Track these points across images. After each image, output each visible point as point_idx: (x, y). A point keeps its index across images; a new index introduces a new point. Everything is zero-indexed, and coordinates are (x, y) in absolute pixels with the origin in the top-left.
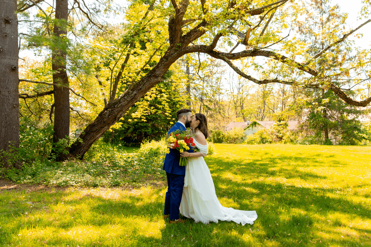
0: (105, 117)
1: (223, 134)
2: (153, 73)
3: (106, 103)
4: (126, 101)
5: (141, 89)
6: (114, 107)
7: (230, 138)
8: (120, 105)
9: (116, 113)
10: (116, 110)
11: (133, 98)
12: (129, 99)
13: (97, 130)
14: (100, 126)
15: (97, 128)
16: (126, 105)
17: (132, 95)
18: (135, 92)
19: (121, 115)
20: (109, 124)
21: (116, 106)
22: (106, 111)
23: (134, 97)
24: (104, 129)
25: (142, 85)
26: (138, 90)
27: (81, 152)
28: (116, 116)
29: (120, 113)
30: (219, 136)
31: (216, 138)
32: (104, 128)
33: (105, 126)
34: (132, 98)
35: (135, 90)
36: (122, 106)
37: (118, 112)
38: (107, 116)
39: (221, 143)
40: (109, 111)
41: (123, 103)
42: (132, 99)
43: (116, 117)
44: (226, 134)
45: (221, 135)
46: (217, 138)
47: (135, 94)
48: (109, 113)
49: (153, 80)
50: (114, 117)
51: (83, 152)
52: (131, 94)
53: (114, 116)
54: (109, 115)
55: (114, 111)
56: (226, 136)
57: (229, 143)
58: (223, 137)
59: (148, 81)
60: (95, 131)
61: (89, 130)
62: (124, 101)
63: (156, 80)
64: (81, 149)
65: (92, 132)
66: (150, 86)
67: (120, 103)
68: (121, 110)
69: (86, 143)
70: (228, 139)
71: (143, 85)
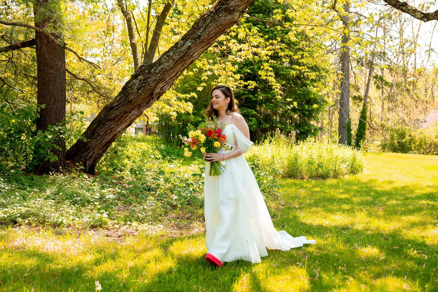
0: (132, 93)
1: (412, 134)
2: (224, 5)
3: (137, 64)
4: (171, 61)
5: (200, 36)
6: (150, 73)
7: (425, 143)
8: (160, 68)
9: (153, 84)
10: (153, 78)
11: (184, 56)
12: (176, 57)
13: (117, 116)
14: (122, 109)
15: (117, 112)
16: (171, 69)
17: (183, 49)
18: (188, 44)
19: (162, 88)
20: (140, 105)
21: (153, 70)
22: (134, 81)
23: (186, 53)
24: (130, 115)
25: (202, 29)
26: (195, 39)
27: (88, 158)
28: (153, 90)
29: (161, 85)
30: (403, 139)
31: (396, 141)
32: (130, 112)
33: (133, 109)
34: (182, 54)
35: (189, 38)
36: (165, 71)
37: (157, 83)
38: (135, 89)
39: (406, 152)
40: (140, 81)
41: (166, 65)
42: (182, 58)
43: (152, 93)
44: (417, 135)
45: (407, 138)
46: (399, 143)
47: (189, 48)
48: (139, 84)
49: (224, 18)
50: (149, 93)
51: (92, 159)
52: (180, 48)
53: (149, 89)
54: (139, 89)
55: (149, 80)
56: (416, 139)
57: (423, 154)
58: (412, 140)
59: (213, 19)
60: (114, 119)
61: (104, 117)
62: (168, 61)
63: (229, 17)
64: (89, 153)
65: (109, 120)
66: (218, 30)
67: (160, 65)
68: (162, 80)
69: (97, 140)
70: (420, 145)
71: (204, 29)
